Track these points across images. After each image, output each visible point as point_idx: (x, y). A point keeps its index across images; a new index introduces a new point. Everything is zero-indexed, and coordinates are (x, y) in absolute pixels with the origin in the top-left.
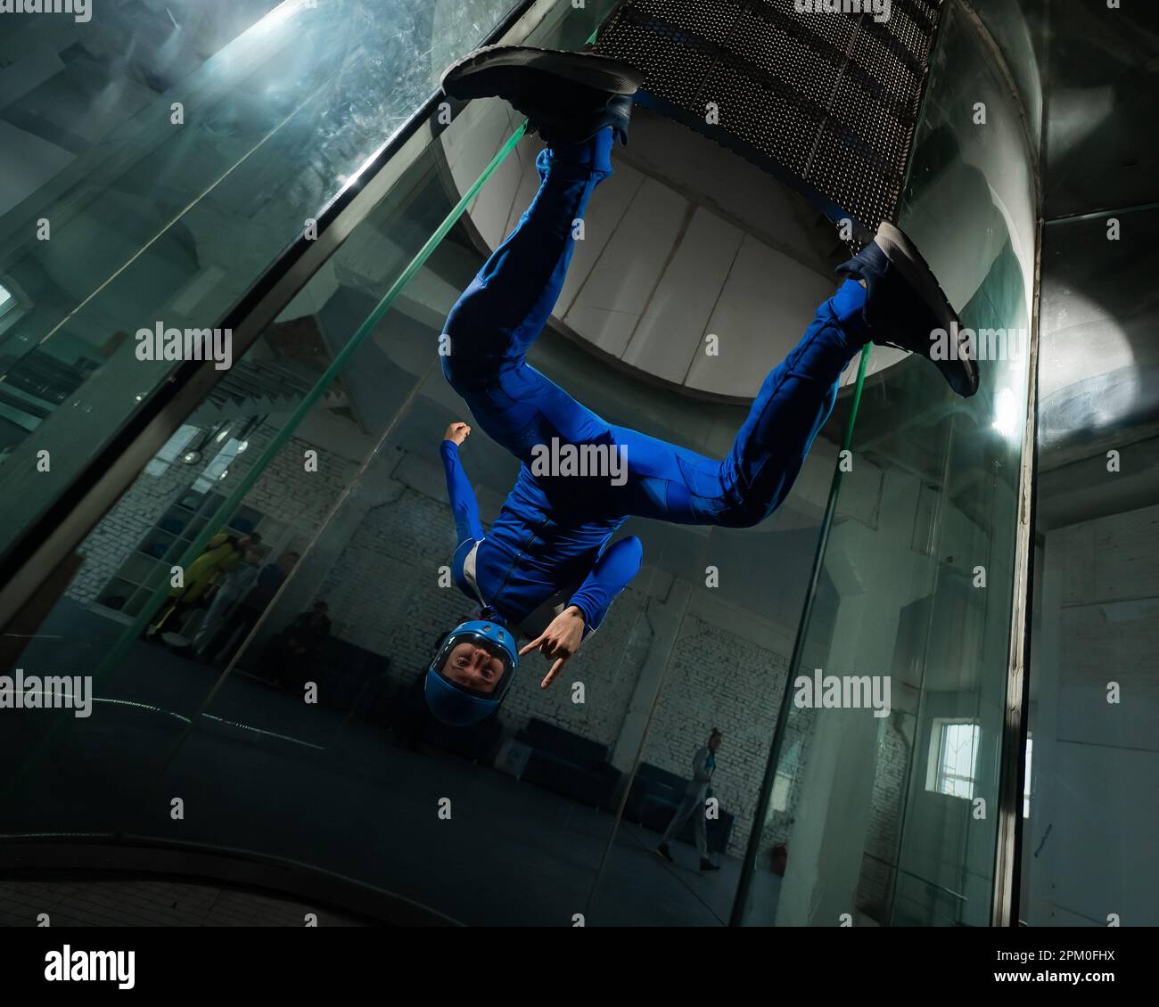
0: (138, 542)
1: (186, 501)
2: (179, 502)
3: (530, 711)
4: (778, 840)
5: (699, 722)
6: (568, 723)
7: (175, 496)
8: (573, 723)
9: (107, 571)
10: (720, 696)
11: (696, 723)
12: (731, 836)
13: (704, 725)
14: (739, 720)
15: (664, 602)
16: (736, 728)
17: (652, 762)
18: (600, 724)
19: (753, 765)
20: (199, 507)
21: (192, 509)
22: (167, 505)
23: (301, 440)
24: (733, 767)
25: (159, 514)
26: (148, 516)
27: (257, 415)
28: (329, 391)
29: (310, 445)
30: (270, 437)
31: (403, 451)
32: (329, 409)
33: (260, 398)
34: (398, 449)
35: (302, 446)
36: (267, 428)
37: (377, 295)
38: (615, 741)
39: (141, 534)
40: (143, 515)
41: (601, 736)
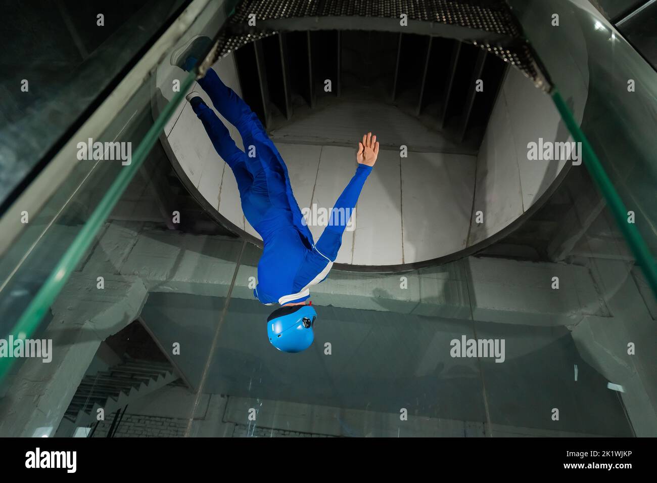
27: (119, 411)
28: (164, 371)
29: (161, 418)
30: (131, 422)
31: (226, 396)
32: (167, 385)
33: (117, 395)
34: (222, 396)
35: (155, 421)
36: (129, 416)
37: (176, 290)
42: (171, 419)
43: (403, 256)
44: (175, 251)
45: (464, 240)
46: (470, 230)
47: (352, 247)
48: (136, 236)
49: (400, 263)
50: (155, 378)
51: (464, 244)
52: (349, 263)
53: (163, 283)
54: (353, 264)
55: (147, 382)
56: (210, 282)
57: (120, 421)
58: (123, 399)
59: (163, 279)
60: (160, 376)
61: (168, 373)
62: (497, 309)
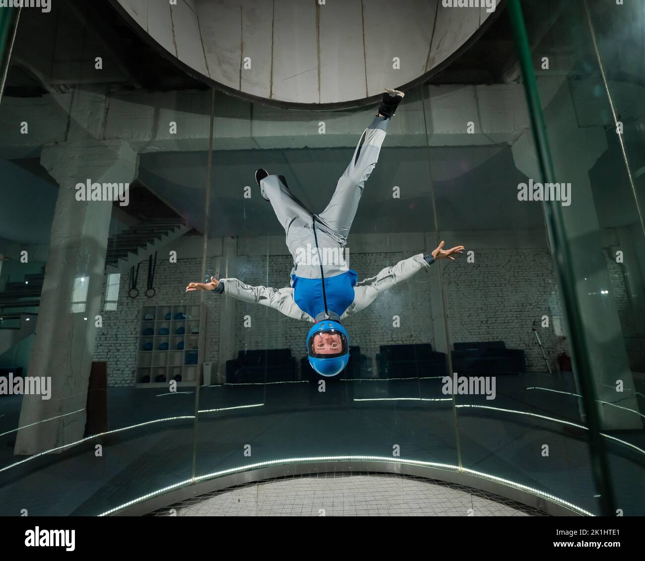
0: (138, 348)
1: (147, 317)
2: (144, 319)
3: (377, 343)
4: (559, 352)
5: (478, 308)
6: (401, 340)
7: (140, 317)
8: (404, 340)
9: (133, 367)
10: (484, 288)
11: (476, 309)
12: (527, 362)
13: (481, 308)
14: (502, 297)
16: (502, 302)
17: (460, 341)
18: (419, 334)
19: (523, 318)
20: (154, 317)
21: (151, 320)
22: (140, 323)
23: (182, 259)
24: (510, 324)
25: (139, 329)
26: (134, 333)
27: (151, 256)
28: (178, 225)
29: (188, 259)
30: (165, 265)
31: (235, 237)
32: (185, 235)
33: (145, 245)
34: (233, 238)
35: (184, 262)
36: (162, 261)
37: (163, 149)
38: (433, 339)
39: (136, 343)
40: (132, 334)
41: (424, 340)
42: (195, 258)
43: (367, 89)
44: (150, 110)
45: (423, 66)
46: (429, 55)
47: (318, 87)
48: (105, 100)
49: (364, 97)
50: (173, 230)
51: (423, 70)
52: (318, 103)
53: (148, 144)
54: (322, 102)
55: (166, 234)
56: (192, 138)
57: (154, 266)
58: (151, 249)
59: (147, 139)
60: (176, 229)
61: (182, 226)
62: (451, 132)
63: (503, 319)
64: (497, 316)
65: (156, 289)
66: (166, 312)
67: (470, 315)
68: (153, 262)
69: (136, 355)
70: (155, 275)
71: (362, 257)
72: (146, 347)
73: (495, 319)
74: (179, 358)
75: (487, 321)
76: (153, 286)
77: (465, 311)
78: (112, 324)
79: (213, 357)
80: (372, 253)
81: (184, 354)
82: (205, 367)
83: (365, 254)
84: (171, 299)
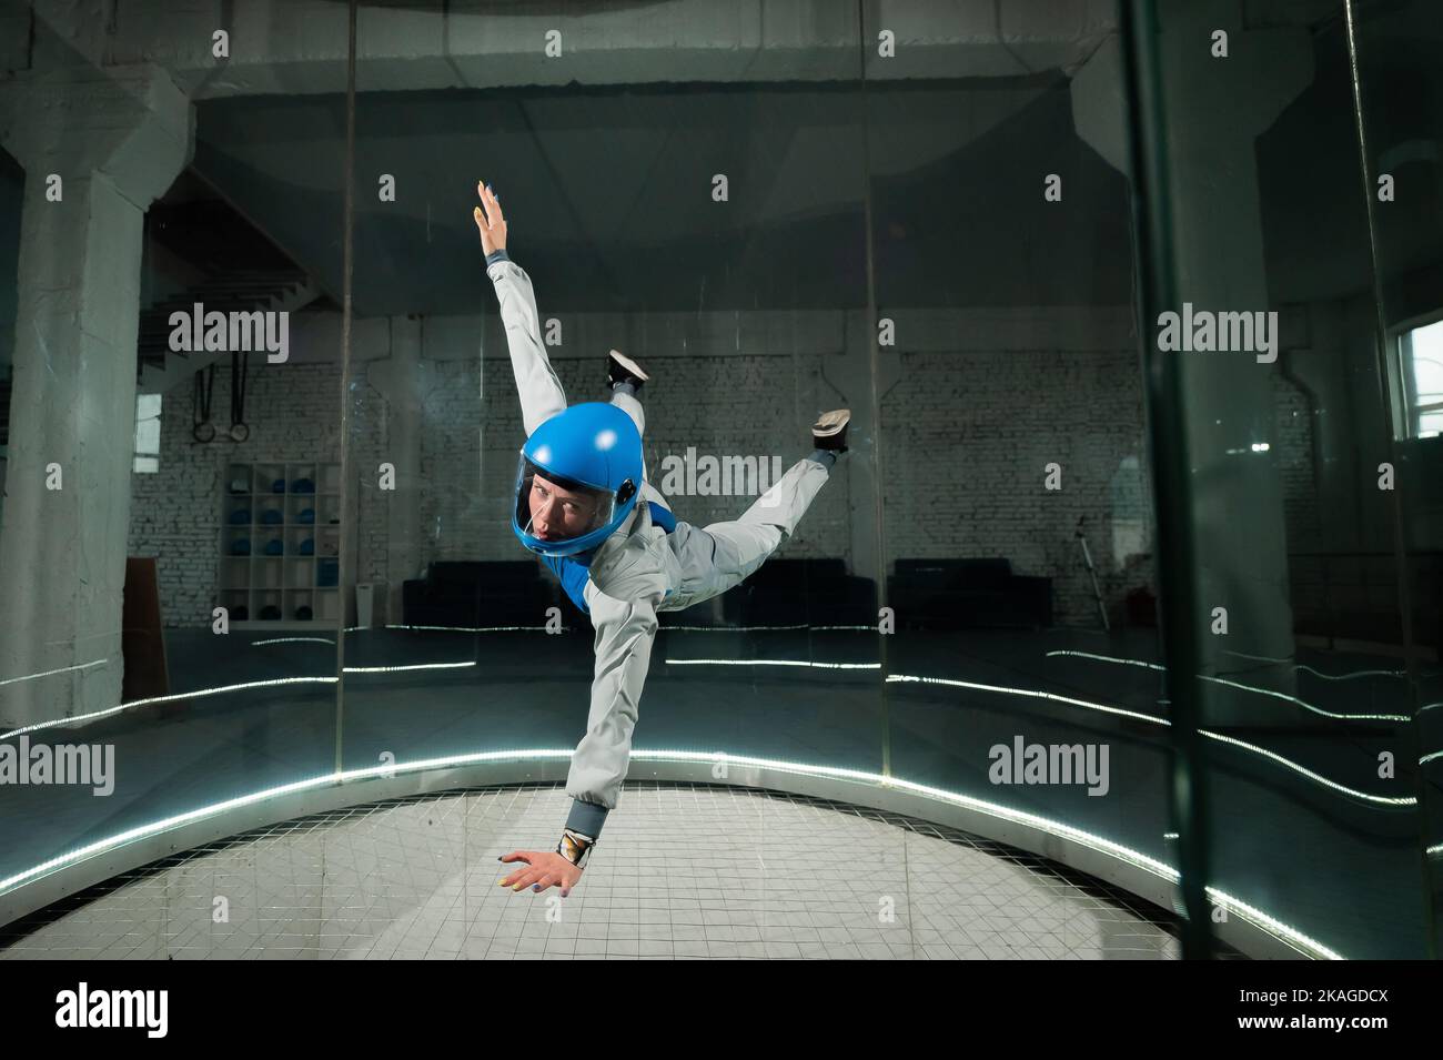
0: (219, 550)
1: (236, 486)
2: (228, 487)
4: (1131, 587)
5: (955, 485)
7: (220, 487)
9: (212, 589)
10: (974, 441)
11: (952, 488)
12: (1055, 604)
13: (964, 487)
14: (1014, 461)
15: (842, 353)
16: (1013, 472)
17: (908, 555)
18: (820, 537)
19: (1056, 509)
20: (251, 487)
21: (243, 492)
22: (220, 500)
24: (1027, 522)
25: (219, 512)
26: (211, 519)
27: (235, 356)
28: (290, 284)
31: (417, 318)
34: (411, 317)
37: (246, 88)
38: (849, 550)
39: (216, 540)
40: (206, 521)
41: (829, 551)
42: (330, 363)
57: (244, 378)
60: (287, 293)
61: (298, 286)
63: (1011, 510)
64: (998, 504)
65: (252, 428)
66: (273, 475)
67: (937, 500)
68: (241, 369)
69: (216, 566)
70: (246, 397)
71: (699, 366)
72: (236, 549)
73: (992, 510)
74: (304, 573)
75: (973, 515)
76: (246, 420)
77: (926, 490)
78: (163, 501)
79: (377, 574)
80: (723, 358)
81: (315, 564)
82: (360, 593)
83: (706, 358)
84: (284, 450)
